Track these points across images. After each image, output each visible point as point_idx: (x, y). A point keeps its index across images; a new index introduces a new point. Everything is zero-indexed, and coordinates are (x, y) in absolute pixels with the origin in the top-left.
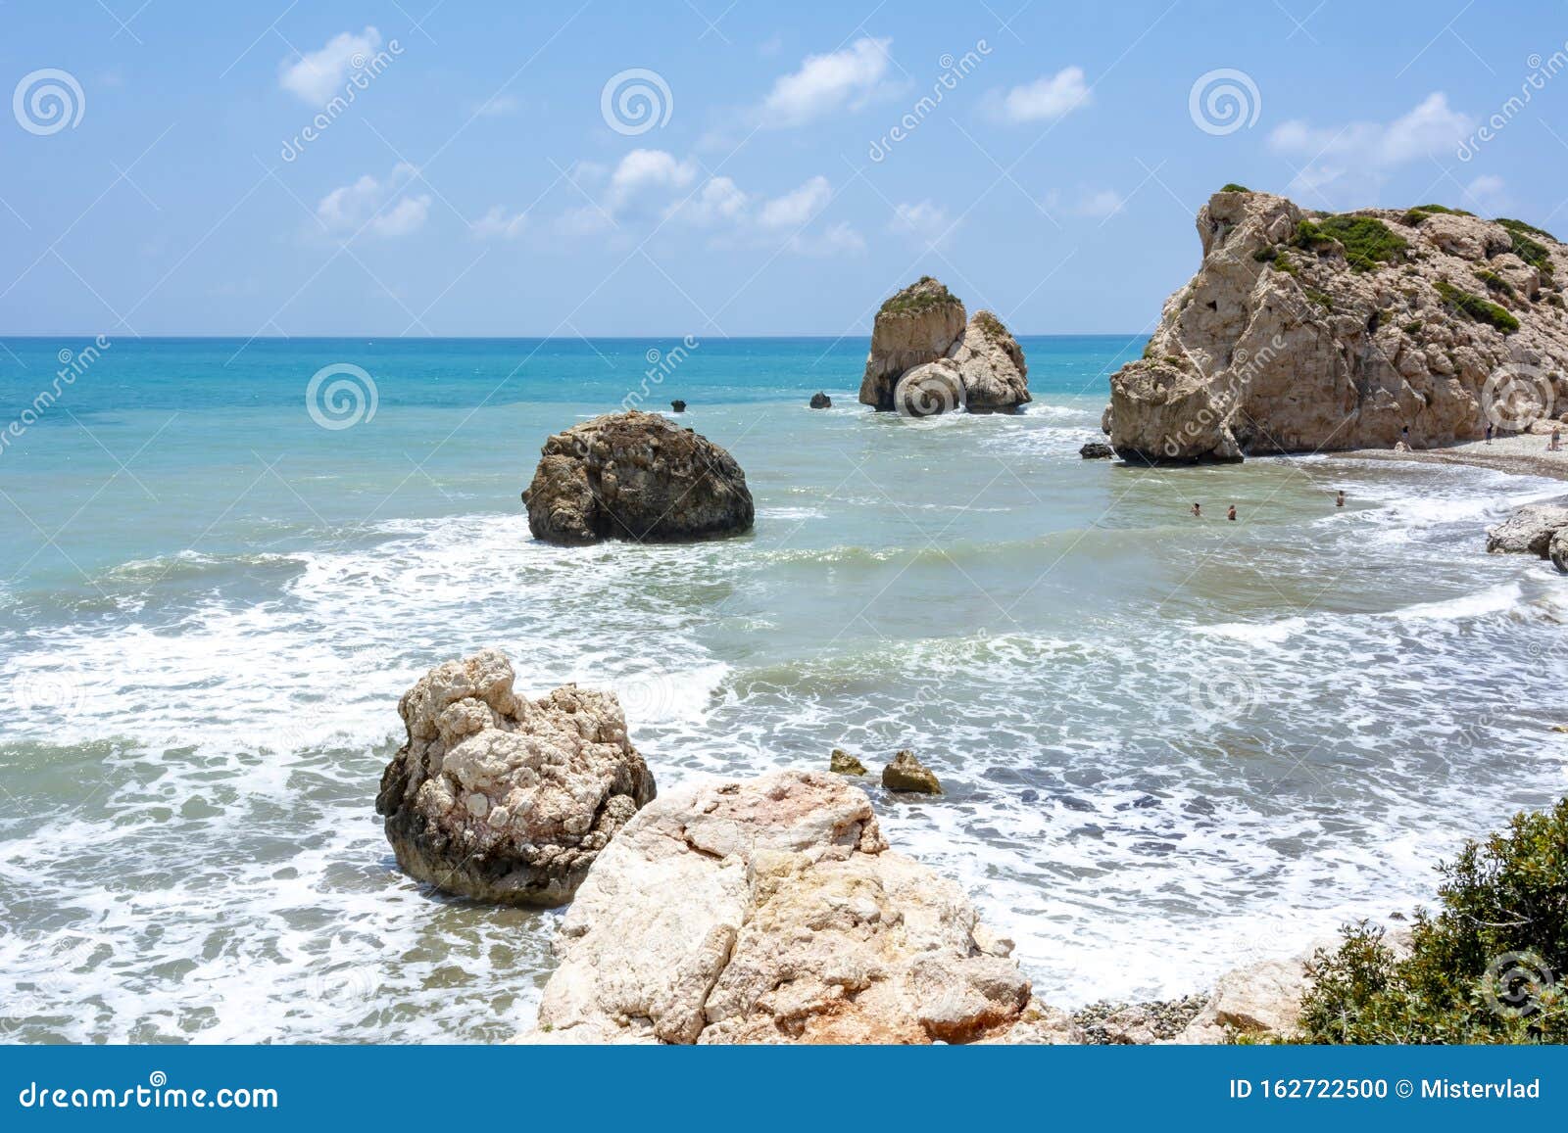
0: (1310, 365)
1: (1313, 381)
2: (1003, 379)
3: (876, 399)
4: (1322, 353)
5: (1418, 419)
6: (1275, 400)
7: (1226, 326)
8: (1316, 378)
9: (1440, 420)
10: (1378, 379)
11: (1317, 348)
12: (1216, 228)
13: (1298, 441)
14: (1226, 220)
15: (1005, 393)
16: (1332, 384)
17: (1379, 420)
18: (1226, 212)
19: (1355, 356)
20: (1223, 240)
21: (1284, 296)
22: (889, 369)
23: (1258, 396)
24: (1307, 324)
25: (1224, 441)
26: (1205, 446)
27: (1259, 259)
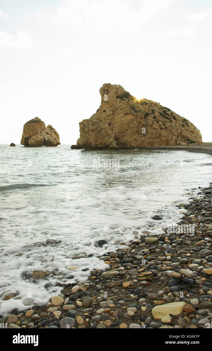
0: (132, 125)
1: (133, 129)
2: (54, 139)
3: (24, 143)
4: (135, 122)
5: (158, 140)
6: (123, 134)
7: (108, 116)
8: (134, 128)
9: (162, 140)
10: (148, 130)
11: (134, 121)
12: (104, 92)
13: (130, 145)
14: (107, 90)
15: (54, 142)
16: (138, 130)
17: (149, 140)
18: (107, 88)
19: (142, 124)
20: (107, 94)
21: (125, 106)
22: (27, 136)
23: (119, 133)
24: (131, 114)
25: (113, 143)
26: (108, 144)
27: (117, 98)
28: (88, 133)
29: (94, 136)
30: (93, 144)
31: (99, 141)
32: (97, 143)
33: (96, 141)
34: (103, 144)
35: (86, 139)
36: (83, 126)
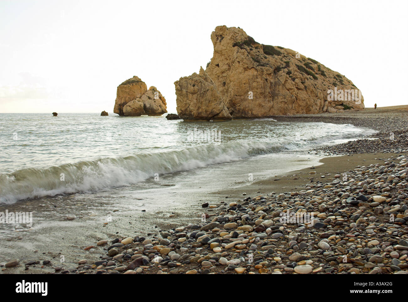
0: (255, 84)
1: (256, 90)
2: (158, 105)
3: (118, 112)
4: (259, 80)
5: (294, 105)
6: (242, 97)
7: (223, 73)
8: (257, 89)
9: (300, 106)
10: (279, 91)
11: (257, 78)
12: (218, 39)
13: (252, 113)
14: (221, 36)
15: (158, 109)
16: (263, 91)
17: (280, 106)
18: (221, 33)
19: (270, 82)
20: (220, 41)
21: (244, 58)
23: (236, 95)
24: (253, 69)
25: (223, 110)
26: (216, 112)
27: (234, 46)
28: (187, 97)
29: (195, 101)
30: (195, 112)
31: (203, 108)
32: (200, 110)
33: (199, 108)
34: (208, 113)
35: (184, 106)
36: (179, 87)
